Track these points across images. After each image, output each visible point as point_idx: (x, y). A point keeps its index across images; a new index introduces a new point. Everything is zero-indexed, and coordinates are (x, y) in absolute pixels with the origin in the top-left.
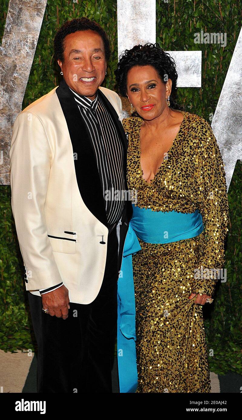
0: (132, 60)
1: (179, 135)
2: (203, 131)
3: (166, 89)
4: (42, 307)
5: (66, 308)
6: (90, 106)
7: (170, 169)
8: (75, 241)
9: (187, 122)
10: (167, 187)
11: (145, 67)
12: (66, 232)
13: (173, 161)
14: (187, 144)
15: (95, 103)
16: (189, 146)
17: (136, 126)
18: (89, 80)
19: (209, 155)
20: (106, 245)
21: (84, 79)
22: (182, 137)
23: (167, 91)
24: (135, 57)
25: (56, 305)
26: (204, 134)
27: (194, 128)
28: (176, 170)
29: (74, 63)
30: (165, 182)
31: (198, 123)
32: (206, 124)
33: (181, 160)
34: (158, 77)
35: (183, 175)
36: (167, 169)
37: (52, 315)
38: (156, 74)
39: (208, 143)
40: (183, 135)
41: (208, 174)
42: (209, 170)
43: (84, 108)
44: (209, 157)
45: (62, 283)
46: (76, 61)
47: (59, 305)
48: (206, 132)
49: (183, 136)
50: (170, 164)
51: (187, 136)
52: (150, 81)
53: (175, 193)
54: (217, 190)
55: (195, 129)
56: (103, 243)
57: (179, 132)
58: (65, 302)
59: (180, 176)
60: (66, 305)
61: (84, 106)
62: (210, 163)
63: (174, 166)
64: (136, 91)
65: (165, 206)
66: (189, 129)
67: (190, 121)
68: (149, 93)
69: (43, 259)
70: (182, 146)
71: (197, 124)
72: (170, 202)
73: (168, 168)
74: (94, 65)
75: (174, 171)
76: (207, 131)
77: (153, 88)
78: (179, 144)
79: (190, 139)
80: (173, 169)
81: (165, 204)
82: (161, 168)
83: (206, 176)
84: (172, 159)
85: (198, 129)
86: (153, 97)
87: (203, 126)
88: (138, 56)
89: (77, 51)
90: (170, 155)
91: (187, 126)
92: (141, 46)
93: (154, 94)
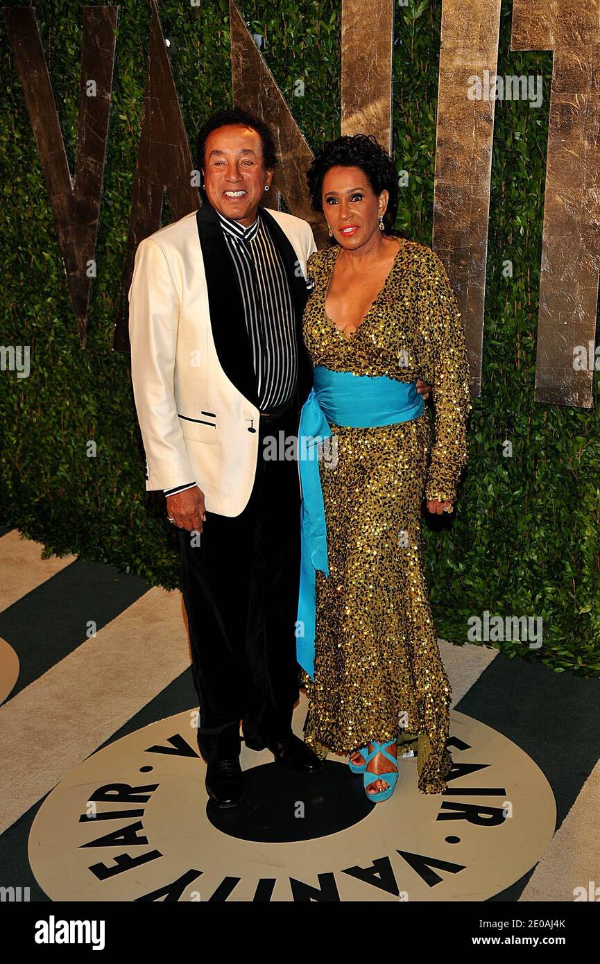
0: (333, 158)
1: (394, 272)
2: (429, 265)
3: (378, 202)
4: (167, 515)
5: (197, 518)
6: (243, 234)
7: (382, 318)
8: (214, 425)
9: (406, 253)
10: (375, 343)
11: (350, 168)
12: (203, 413)
13: (387, 307)
14: (406, 285)
15: (252, 231)
16: (409, 287)
17: (330, 259)
18: (235, 194)
19: (439, 301)
20: (257, 434)
21: (229, 194)
22: (398, 275)
23: (380, 208)
24: (336, 153)
25: (183, 512)
26: (432, 270)
27: (416, 261)
28: (390, 320)
29: (215, 170)
30: (373, 336)
31: (422, 254)
32: (433, 255)
33: (398, 307)
34: (368, 185)
35: (400, 327)
36: (376, 319)
37: (181, 527)
38: (365, 181)
39: (437, 283)
40: (399, 271)
41: (438, 327)
42: (439, 322)
43: (233, 237)
44: (440, 304)
45: (195, 483)
46: (218, 167)
47: (187, 513)
48: (433, 266)
49: (400, 273)
50: (383, 311)
51: (406, 274)
52: (354, 190)
53: (385, 353)
54: (452, 350)
55: (418, 262)
56: (252, 430)
57: (395, 267)
58: (196, 510)
59: (396, 329)
60: (196, 514)
61: (233, 234)
62: (440, 312)
63: (388, 314)
64: (333, 203)
65: (371, 368)
66: (409, 263)
67: (409, 252)
68: (351, 207)
69: (170, 448)
70: (400, 288)
71: (419, 256)
72: (379, 362)
73: (378, 317)
74: (242, 173)
75: (388, 321)
76: (435, 265)
77: (358, 200)
78: (394, 285)
79: (411, 278)
80: (386, 319)
81: (371, 365)
82: (367, 317)
83: (436, 331)
84: (385, 304)
85: (421, 263)
86: (357, 215)
87: (428, 258)
88: (342, 151)
89: (218, 153)
90: (381, 299)
91: (406, 260)
92: (350, 137)
93: (359, 209)
